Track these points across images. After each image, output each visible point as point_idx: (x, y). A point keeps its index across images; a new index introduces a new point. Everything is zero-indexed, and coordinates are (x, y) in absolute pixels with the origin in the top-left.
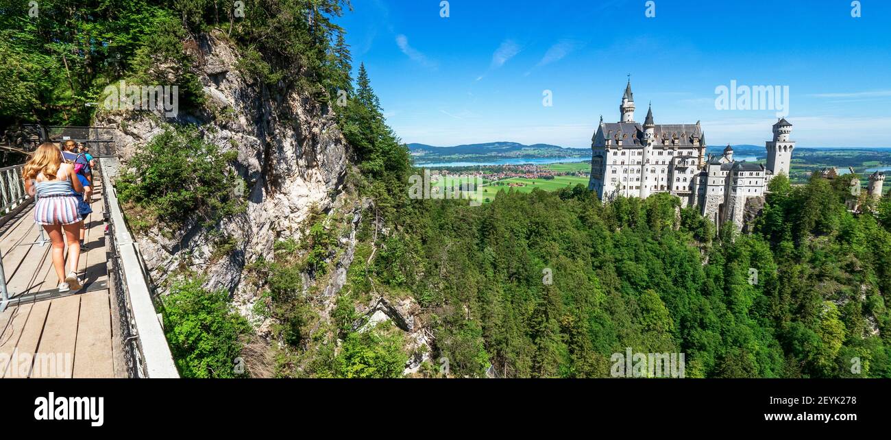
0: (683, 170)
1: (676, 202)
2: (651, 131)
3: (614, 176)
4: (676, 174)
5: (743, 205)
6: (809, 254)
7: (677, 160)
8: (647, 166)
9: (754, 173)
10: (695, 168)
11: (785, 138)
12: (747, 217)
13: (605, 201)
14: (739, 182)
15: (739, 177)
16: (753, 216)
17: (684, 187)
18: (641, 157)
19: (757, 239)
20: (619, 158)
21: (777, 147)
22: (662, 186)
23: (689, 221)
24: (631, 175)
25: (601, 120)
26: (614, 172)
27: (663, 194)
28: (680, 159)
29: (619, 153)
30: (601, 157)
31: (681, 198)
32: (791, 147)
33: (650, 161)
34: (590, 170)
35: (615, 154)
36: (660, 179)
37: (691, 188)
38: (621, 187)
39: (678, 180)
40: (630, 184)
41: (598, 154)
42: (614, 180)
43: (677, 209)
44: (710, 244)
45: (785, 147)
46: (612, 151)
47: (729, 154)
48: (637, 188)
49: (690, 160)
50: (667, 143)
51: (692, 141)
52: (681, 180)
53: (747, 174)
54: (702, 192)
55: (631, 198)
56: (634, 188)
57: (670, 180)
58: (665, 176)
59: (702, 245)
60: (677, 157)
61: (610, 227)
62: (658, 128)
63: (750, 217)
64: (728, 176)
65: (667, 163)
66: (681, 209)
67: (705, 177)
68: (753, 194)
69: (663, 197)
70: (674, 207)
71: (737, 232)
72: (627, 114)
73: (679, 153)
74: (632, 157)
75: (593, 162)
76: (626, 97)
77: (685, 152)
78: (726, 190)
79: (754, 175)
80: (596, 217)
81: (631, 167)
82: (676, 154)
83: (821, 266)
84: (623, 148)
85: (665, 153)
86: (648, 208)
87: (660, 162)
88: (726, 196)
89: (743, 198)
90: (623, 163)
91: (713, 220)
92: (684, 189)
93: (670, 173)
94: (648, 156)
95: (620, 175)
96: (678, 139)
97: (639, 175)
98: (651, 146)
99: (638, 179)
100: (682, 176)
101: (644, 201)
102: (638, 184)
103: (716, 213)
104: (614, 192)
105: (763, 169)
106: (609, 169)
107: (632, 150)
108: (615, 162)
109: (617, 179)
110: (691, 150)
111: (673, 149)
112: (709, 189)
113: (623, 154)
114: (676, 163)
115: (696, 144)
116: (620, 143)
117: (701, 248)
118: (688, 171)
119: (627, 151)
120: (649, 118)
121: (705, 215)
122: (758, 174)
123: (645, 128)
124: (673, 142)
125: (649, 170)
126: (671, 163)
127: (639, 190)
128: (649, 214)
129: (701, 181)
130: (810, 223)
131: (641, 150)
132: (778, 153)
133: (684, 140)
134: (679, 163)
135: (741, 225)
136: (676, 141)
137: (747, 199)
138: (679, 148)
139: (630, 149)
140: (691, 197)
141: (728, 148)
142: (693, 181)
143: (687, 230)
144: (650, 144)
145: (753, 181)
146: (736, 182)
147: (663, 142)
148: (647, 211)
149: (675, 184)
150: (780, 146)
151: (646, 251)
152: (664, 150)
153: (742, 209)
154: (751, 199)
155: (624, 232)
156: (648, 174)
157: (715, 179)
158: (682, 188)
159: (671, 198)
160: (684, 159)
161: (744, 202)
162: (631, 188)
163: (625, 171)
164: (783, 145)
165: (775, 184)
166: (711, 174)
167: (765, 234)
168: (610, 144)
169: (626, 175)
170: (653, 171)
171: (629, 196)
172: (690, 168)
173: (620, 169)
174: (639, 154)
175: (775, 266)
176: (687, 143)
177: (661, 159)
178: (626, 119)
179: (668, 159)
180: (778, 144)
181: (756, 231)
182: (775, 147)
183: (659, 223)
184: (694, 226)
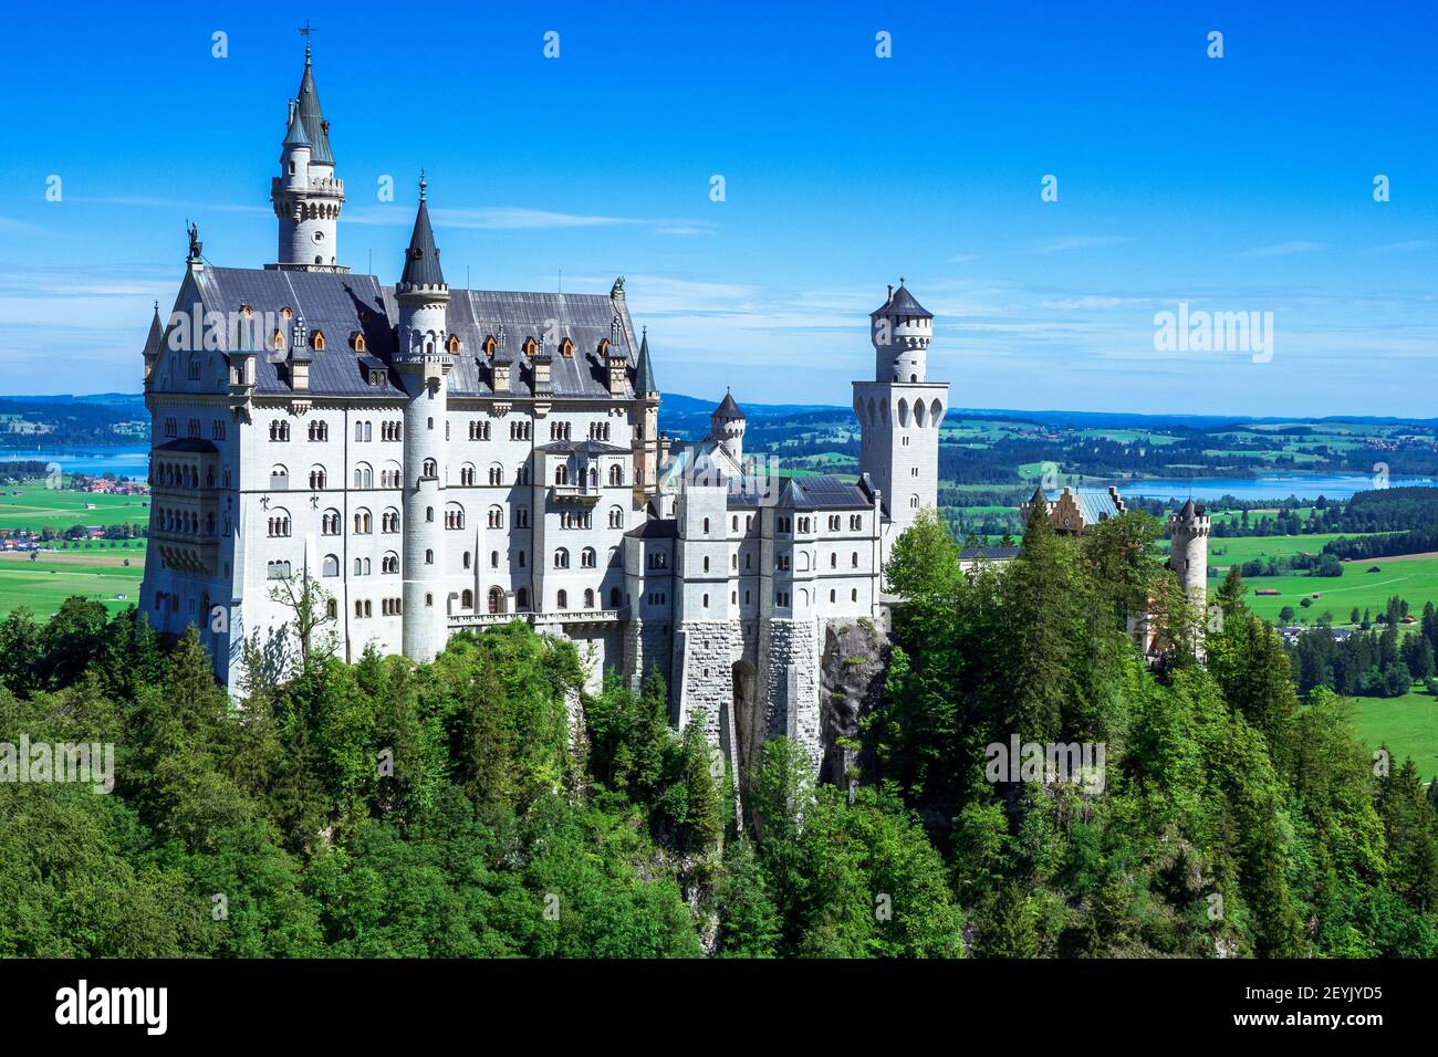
0: (577, 511)
1: (560, 667)
2: (433, 320)
3: (279, 548)
4: (554, 532)
5: (816, 662)
6: (1054, 847)
7: (553, 463)
8: (432, 496)
9: (845, 516)
10: (624, 497)
11: (913, 370)
12: (835, 712)
13: (238, 684)
14: (799, 561)
15: (798, 536)
16: (855, 705)
17: (589, 593)
18: (396, 449)
19: (880, 806)
20: (300, 455)
21: (895, 406)
22: (495, 593)
23: (626, 756)
24: (360, 545)
25: (195, 250)
26: (279, 528)
27: (507, 631)
28: (563, 460)
29: (299, 425)
30: (207, 448)
31: (582, 646)
32: (937, 405)
33: (440, 472)
34: (143, 519)
35: (279, 432)
36: (485, 560)
37: (615, 595)
38: (319, 609)
39: (563, 560)
40: (362, 588)
41: (183, 433)
42: (279, 569)
43: (571, 703)
44: (714, 856)
45: (919, 405)
46: (262, 418)
47: (731, 435)
48: (391, 607)
49: (605, 463)
50: (505, 381)
51: (601, 375)
52: (575, 559)
53: (820, 519)
54: (660, 611)
55: (370, 663)
56: (377, 608)
57: (525, 559)
58: (500, 540)
59: (689, 863)
60: (550, 450)
61: (286, 824)
62: (458, 305)
63: (845, 711)
64: (754, 535)
65: (510, 478)
66: (584, 699)
67: (667, 542)
68: (848, 612)
69: (505, 647)
70: (557, 693)
71: (804, 785)
72: (309, 227)
73: (561, 430)
74: (358, 451)
75: (162, 477)
76: (301, 136)
77: (580, 426)
78: (749, 598)
79: (845, 530)
80: (216, 781)
81: (356, 501)
82: (543, 435)
83: (1097, 894)
84: (318, 404)
85: (500, 426)
86: (450, 707)
87: (482, 477)
88: (752, 627)
89: (814, 632)
90: (317, 481)
91: (713, 739)
92: (590, 603)
93: (524, 525)
94: (432, 444)
95: (309, 545)
96: (547, 361)
97: (395, 542)
98: (441, 397)
99: (389, 565)
100: (574, 540)
101: (423, 672)
102: (392, 586)
103: (724, 707)
104: (281, 634)
105: (871, 498)
106: (252, 515)
107: (355, 415)
108: (281, 474)
109: (297, 566)
110: (601, 417)
111: (529, 408)
112: (691, 595)
113: (318, 432)
114: (550, 480)
115: (622, 387)
116: (301, 377)
117: (684, 880)
118: (600, 515)
119: (332, 417)
120: (418, 257)
121: (684, 720)
122: (856, 523)
123: (411, 303)
124: (527, 376)
125: (439, 516)
126: (528, 476)
127: (398, 619)
128: (459, 736)
129: (651, 561)
130: (1046, 717)
131: (396, 415)
132: (898, 432)
133: (571, 370)
134: (562, 476)
135: (816, 751)
136: (542, 374)
137: (829, 632)
138: (558, 407)
139: (346, 405)
140: (615, 636)
141: (725, 410)
142: (619, 560)
143: (623, 797)
144: (434, 385)
145: (844, 551)
146: (784, 563)
147: (486, 376)
148: (448, 723)
149: (552, 580)
150: (902, 404)
151: (477, 928)
152: (492, 413)
153: (816, 678)
154: (844, 631)
155: (358, 850)
156: (434, 535)
157: (708, 549)
158: (582, 599)
159: (542, 649)
160: (579, 459)
161: (818, 648)
162: (363, 608)
163: (332, 524)
164: (911, 396)
165: (911, 564)
166: (693, 529)
167: (906, 780)
168: (251, 378)
169: (334, 544)
170: (455, 521)
171: (357, 656)
172: (609, 498)
173: (305, 514)
174: (390, 432)
175: (955, 915)
176: (585, 386)
177: (483, 456)
178: (306, 256)
179: (513, 456)
180: (897, 394)
181: (872, 771)
182: (886, 404)
183: (505, 785)
184: (650, 777)
